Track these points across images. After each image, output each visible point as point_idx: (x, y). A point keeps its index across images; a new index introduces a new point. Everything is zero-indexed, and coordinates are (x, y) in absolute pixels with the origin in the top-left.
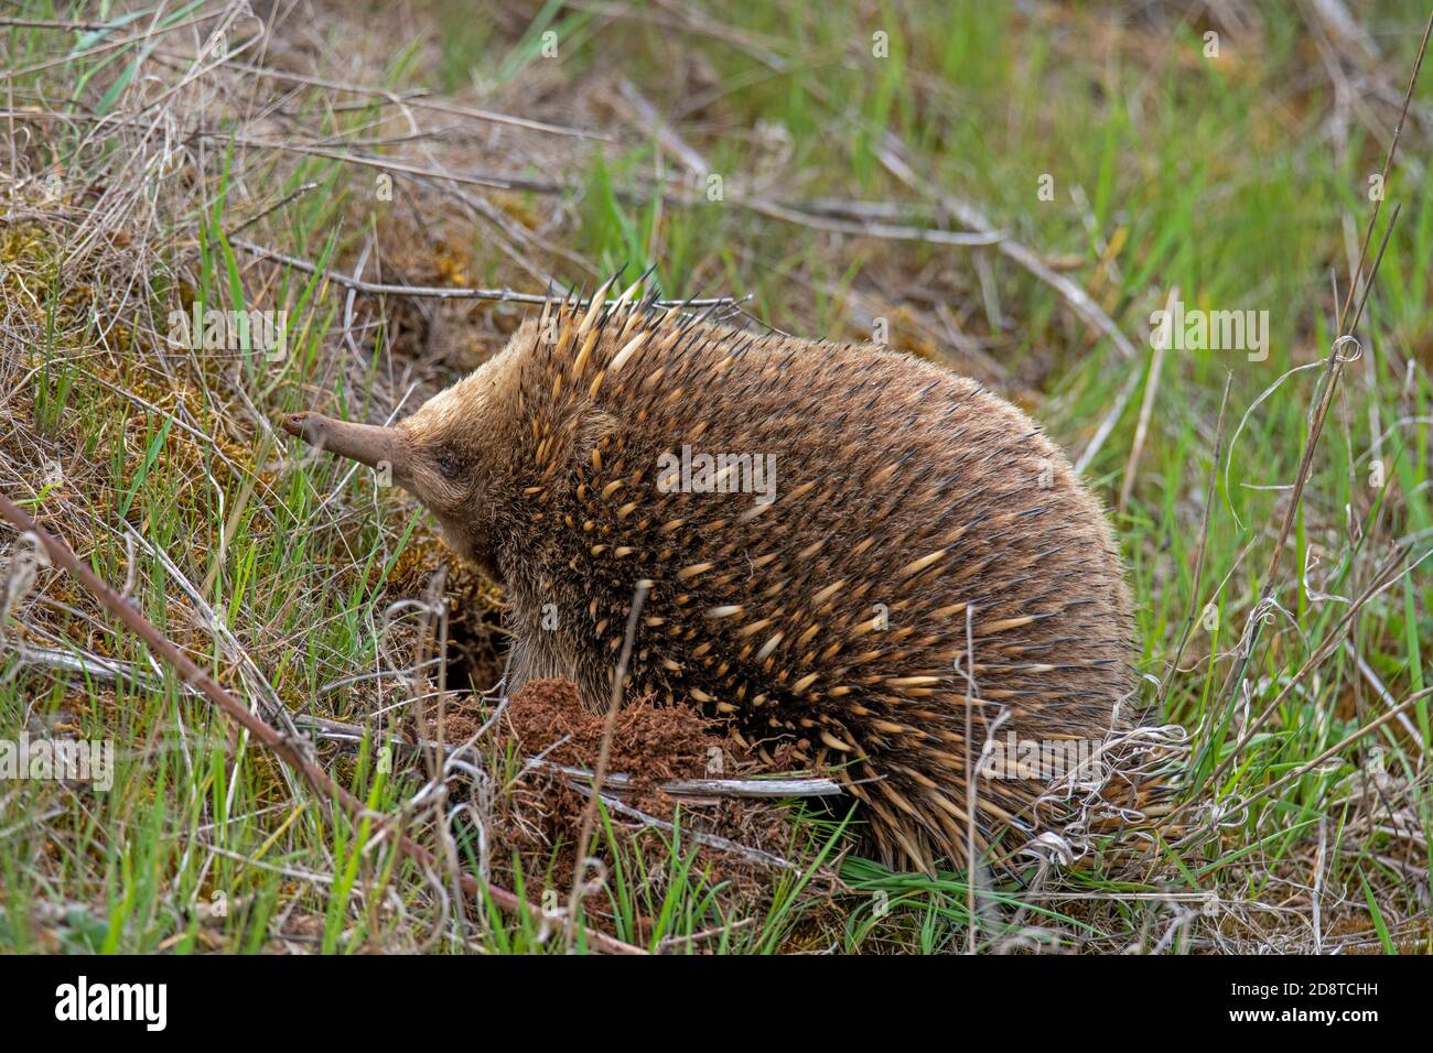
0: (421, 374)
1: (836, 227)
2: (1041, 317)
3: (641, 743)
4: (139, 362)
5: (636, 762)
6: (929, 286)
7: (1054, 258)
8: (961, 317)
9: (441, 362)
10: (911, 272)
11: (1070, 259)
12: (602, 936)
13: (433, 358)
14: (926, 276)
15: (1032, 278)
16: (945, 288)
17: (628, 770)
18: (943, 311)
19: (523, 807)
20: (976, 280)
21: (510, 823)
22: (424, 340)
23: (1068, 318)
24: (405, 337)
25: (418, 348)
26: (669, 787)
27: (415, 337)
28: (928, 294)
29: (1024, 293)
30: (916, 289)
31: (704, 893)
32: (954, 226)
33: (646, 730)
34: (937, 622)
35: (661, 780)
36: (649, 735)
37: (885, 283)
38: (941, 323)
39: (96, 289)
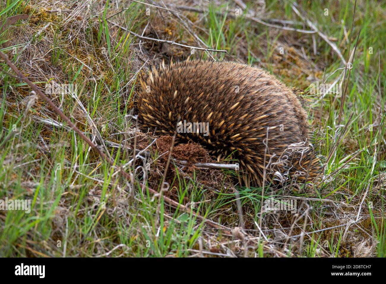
0: (159, 57)
1: (277, 26)
2: (327, 53)
3: (189, 154)
4: (80, 49)
5: (188, 158)
6: (300, 43)
7: (331, 38)
8: (307, 51)
9: (165, 54)
10: (296, 38)
11: (334, 39)
12: (173, 201)
13: (163, 53)
14: (299, 40)
15: (325, 42)
16: (304, 43)
17: (186, 160)
18: (303, 49)
19: (159, 167)
20: (312, 42)
21: (155, 171)
22: (161, 48)
23: (333, 53)
24: (156, 47)
25: (159, 50)
26: (196, 164)
27: (158, 47)
28: (299, 44)
29: (323, 46)
30: (297, 43)
31: (201, 192)
32: (308, 28)
33: (190, 150)
34: (241, 120)
35: (194, 163)
36: (191, 151)
37: (289, 41)
38: (302, 52)
39: (71, 30)
